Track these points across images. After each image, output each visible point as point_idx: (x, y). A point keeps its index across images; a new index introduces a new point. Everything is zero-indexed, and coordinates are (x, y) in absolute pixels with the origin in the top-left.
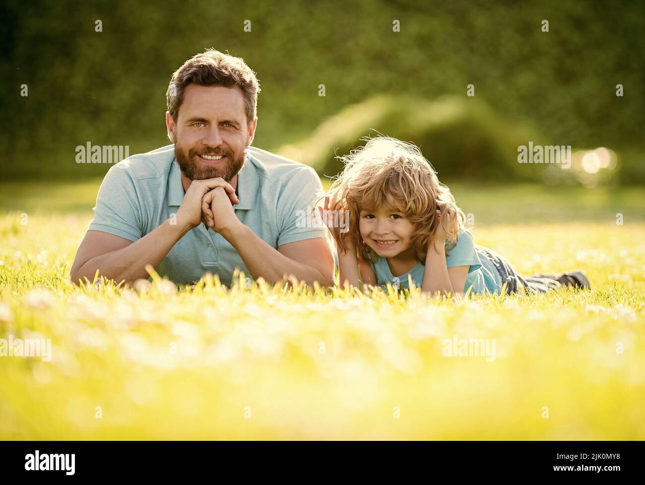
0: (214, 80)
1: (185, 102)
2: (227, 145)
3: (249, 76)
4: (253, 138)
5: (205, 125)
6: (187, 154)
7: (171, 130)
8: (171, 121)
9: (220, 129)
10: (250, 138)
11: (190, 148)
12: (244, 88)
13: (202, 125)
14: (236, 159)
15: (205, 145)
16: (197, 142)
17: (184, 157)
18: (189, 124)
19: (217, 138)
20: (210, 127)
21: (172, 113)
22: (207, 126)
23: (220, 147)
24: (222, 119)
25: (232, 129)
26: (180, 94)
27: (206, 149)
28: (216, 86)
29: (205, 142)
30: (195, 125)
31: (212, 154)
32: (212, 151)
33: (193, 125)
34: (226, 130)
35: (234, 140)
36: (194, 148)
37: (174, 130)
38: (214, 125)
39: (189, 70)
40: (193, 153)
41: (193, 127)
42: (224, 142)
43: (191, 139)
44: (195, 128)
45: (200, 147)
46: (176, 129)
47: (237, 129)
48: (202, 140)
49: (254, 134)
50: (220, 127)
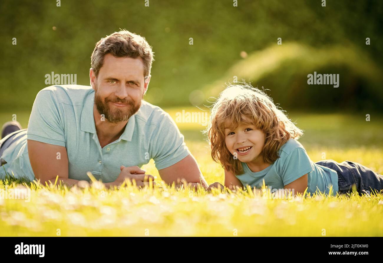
0: (124, 53)
1: (105, 66)
2: (131, 97)
3: (148, 49)
4: (147, 90)
5: (117, 83)
6: (103, 101)
7: (93, 81)
8: (93, 75)
9: (127, 85)
10: (145, 89)
11: (106, 97)
12: (145, 58)
13: (115, 82)
14: (136, 106)
15: (116, 96)
16: (111, 94)
17: (101, 102)
18: (106, 81)
19: (124, 93)
20: (120, 85)
21: (94, 71)
22: (118, 83)
23: (126, 99)
24: (129, 80)
25: (135, 86)
26: (101, 60)
27: (116, 99)
28: (126, 57)
29: (117, 94)
30: (110, 82)
31: (120, 103)
32: (120, 101)
33: (109, 82)
34: (131, 87)
35: (135, 94)
36: (108, 97)
37: (95, 82)
38: (123, 83)
39: (109, 45)
40: (107, 100)
41: (109, 83)
42: (128, 95)
43: (107, 91)
44: (110, 83)
45: (112, 97)
46: (97, 82)
47: (138, 86)
48: (114, 93)
49: (148, 86)
50: (127, 84)
